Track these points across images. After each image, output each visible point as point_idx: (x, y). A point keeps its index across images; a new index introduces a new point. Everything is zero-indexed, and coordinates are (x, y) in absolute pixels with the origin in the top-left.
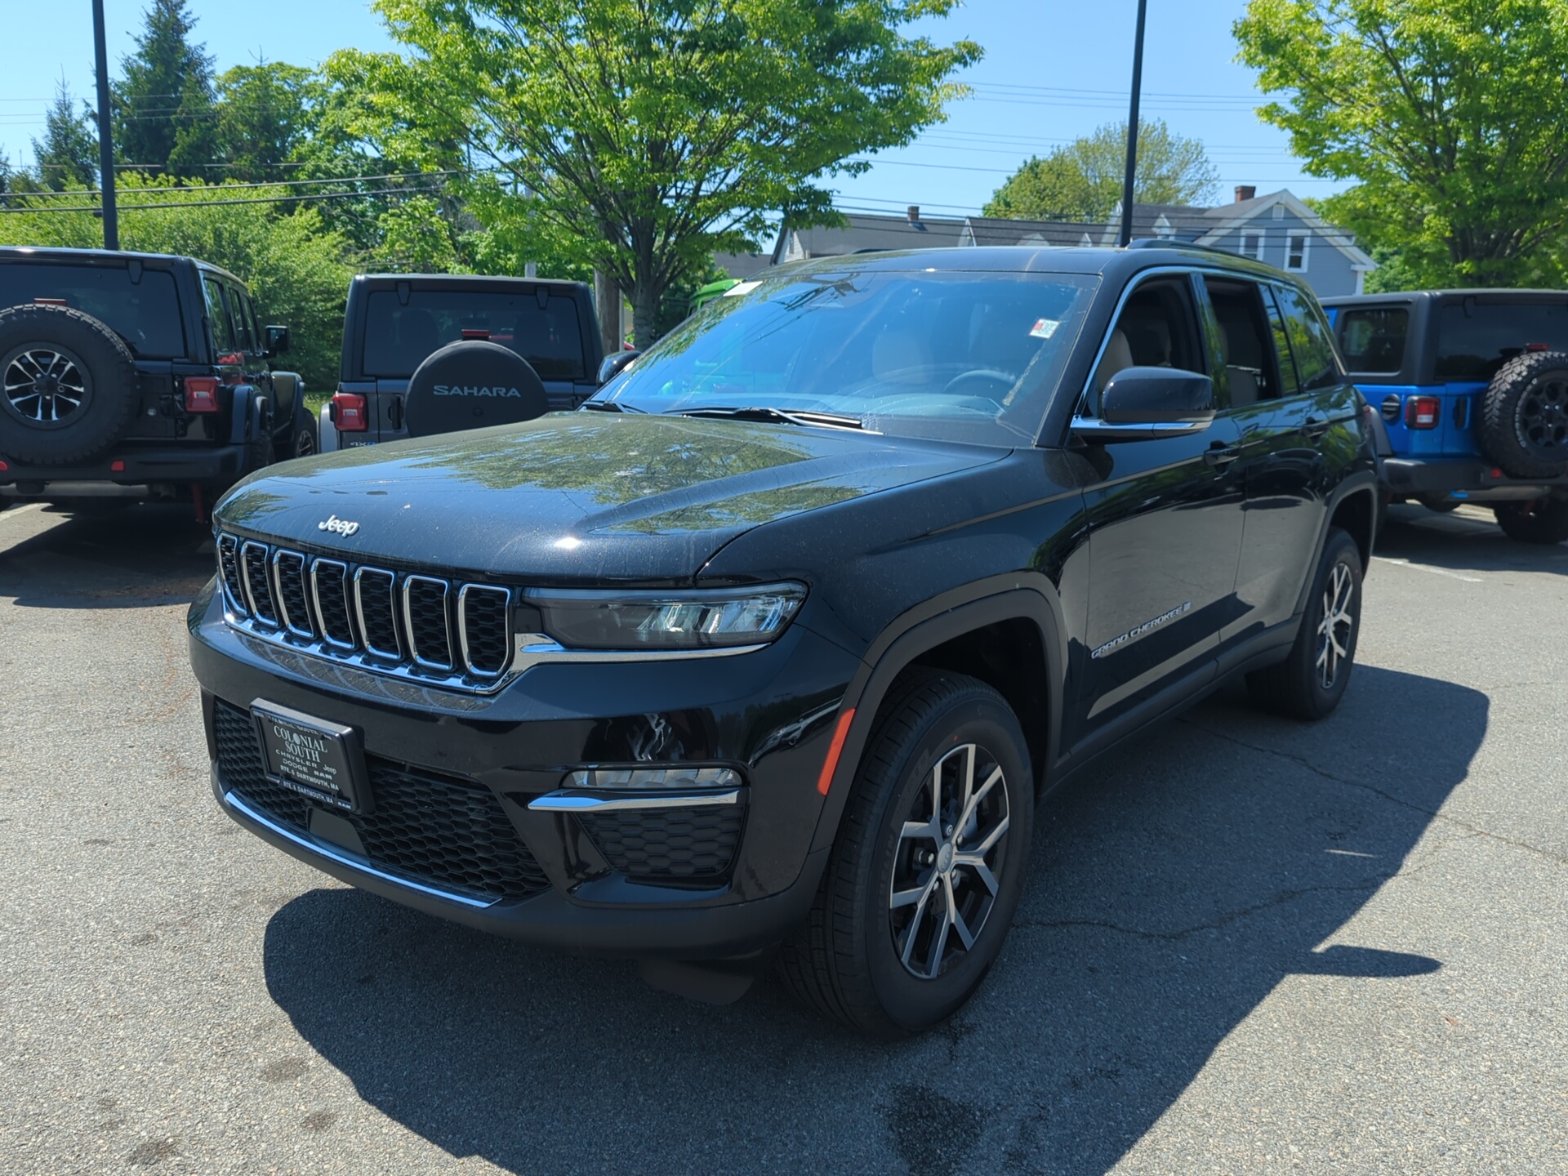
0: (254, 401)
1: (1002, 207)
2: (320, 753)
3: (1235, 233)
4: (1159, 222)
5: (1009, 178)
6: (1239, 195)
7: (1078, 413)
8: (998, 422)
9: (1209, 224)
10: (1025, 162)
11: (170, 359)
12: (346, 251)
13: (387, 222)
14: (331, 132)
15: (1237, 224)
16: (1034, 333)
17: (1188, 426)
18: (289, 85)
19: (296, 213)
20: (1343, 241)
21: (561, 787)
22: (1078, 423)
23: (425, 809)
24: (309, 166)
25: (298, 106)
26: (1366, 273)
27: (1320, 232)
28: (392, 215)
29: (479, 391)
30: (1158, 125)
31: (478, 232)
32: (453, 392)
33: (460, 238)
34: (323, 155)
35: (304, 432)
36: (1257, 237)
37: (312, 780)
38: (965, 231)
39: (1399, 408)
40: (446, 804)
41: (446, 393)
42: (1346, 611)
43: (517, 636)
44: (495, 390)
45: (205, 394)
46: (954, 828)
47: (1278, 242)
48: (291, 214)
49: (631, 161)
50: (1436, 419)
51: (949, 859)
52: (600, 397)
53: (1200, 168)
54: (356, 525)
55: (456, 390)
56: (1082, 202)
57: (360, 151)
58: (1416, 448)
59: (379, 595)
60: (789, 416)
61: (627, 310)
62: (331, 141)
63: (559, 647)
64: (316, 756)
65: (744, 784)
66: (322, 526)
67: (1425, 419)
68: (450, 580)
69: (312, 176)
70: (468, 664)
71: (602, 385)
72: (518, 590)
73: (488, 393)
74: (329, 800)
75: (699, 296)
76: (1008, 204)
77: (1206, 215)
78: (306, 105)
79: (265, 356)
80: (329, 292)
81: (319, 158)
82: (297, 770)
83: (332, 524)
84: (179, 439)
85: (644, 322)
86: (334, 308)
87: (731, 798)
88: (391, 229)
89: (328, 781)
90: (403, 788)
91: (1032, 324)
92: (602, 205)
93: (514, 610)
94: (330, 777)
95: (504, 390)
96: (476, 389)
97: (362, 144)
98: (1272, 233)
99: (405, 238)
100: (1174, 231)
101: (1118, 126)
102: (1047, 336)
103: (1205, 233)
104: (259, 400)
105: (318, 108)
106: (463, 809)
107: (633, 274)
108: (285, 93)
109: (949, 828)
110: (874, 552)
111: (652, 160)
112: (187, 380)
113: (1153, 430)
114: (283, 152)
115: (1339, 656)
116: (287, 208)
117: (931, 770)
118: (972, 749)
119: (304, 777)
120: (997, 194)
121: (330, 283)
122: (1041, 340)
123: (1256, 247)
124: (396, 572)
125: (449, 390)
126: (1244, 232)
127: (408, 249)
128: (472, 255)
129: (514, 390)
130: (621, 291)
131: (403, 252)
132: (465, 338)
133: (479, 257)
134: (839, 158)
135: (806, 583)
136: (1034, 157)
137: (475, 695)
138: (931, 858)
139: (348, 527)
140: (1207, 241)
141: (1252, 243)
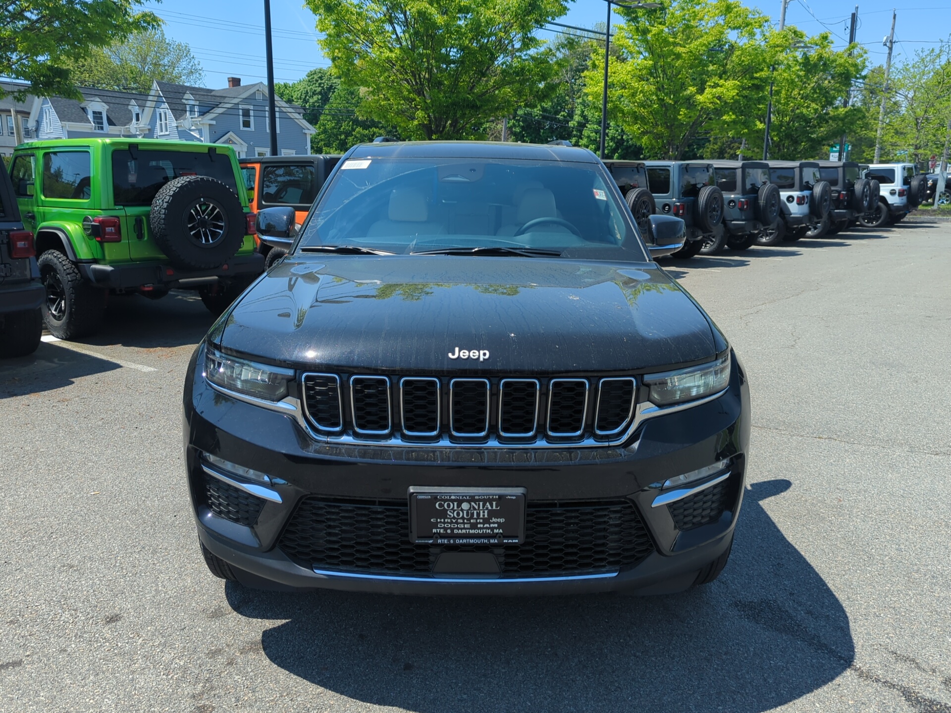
3: (236, 107)
4: (186, 96)
6: (231, 83)
9: (218, 100)
15: (236, 101)
20: (297, 116)
26: (311, 134)
27: (284, 110)
36: (248, 110)
37: (479, 532)
40: (592, 520)
47: (261, 114)
53: (190, 62)
56: (112, 77)
77: (213, 93)
90: (554, 518)
98: (257, 108)
100: (197, 103)
103: (217, 106)
119: (468, 530)
123: (249, 116)
126: (240, 107)
140: (219, 111)
141: (246, 113)
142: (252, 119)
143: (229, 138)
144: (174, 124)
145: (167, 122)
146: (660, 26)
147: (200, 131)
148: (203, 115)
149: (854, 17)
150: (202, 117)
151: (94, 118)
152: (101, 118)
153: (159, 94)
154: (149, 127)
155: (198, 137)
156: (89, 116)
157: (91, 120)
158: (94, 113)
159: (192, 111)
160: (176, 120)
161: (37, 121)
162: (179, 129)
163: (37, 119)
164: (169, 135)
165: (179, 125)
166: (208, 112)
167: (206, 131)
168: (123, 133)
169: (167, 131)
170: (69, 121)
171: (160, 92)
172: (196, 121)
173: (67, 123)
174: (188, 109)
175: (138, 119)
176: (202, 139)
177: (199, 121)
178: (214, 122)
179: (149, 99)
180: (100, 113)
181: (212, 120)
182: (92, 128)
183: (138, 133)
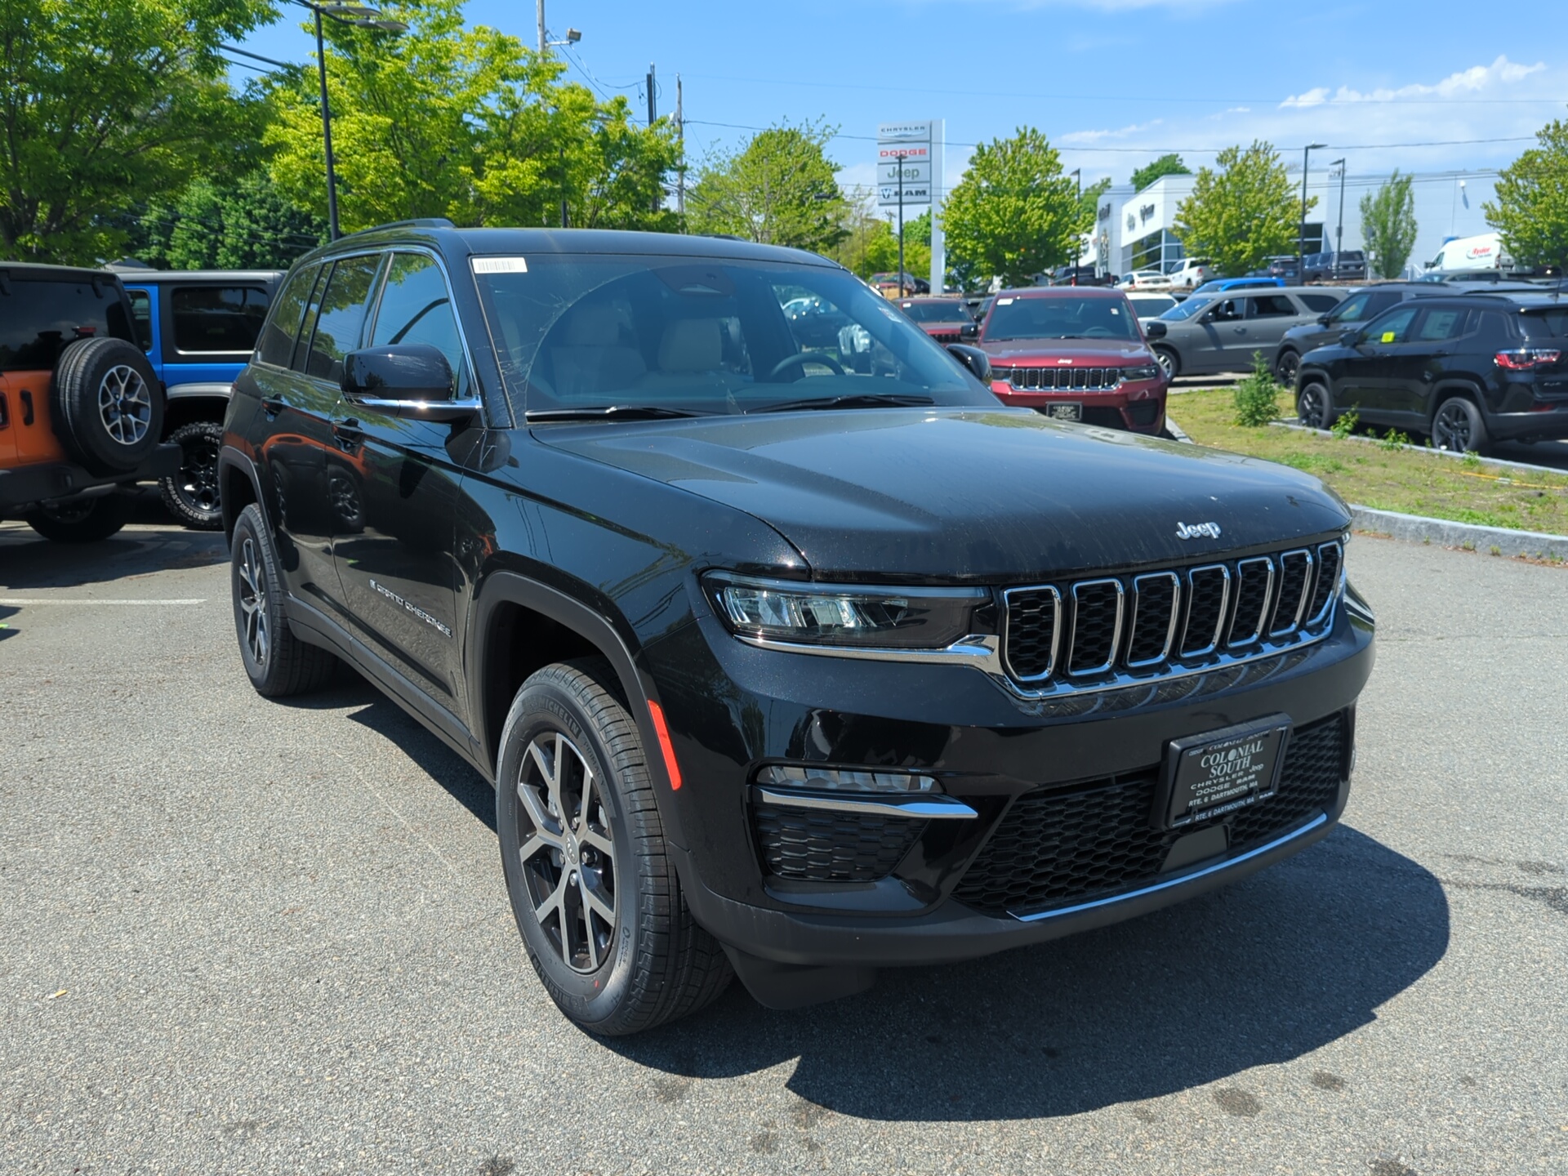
2: (1253, 755)
64: (1246, 763)
146: (396, 60)
149: (650, 79)
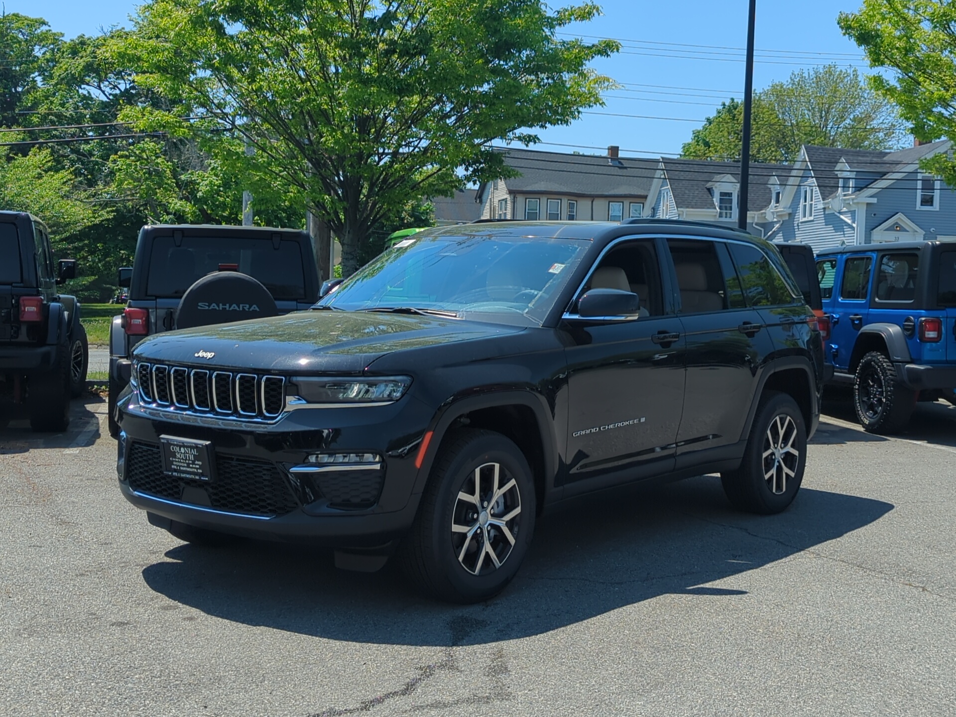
0: (63, 315)
1: (702, 147)
2: (194, 455)
3: (911, 177)
4: (839, 167)
5: (708, 119)
7: (567, 312)
8: (525, 315)
9: (887, 168)
10: (724, 105)
11: (11, 284)
12: (75, 187)
13: (116, 163)
14: (63, 79)
15: (911, 168)
16: (551, 271)
17: (623, 318)
18: (23, 34)
19: (30, 153)
21: (304, 462)
22: (566, 316)
23: (242, 477)
24: (42, 110)
25: (29, 53)
28: (121, 157)
29: (230, 307)
30: (850, 71)
31: (200, 172)
32: (211, 307)
33: (183, 177)
34: (56, 100)
35: (77, 342)
36: (932, 181)
37: (188, 469)
38: (659, 174)
39: (914, 325)
40: (252, 473)
41: (207, 308)
42: (793, 446)
43: (287, 397)
44: (241, 306)
45: (34, 309)
46: (489, 503)
48: (25, 155)
49: (342, 133)
50: (940, 335)
51: (485, 519)
52: (321, 303)
54: (213, 354)
55: (214, 306)
56: (779, 142)
57: (85, 93)
58: (927, 356)
59: (224, 383)
60: (420, 312)
61: (336, 246)
62: (63, 87)
63: (304, 402)
64: (192, 458)
65: (383, 462)
66: (196, 355)
67: (931, 334)
68: (258, 375)
69: (44, 118)
70: (264, 411)
71: (321, 298)
72: (288, 378)
73: (237, 308)
74: (197, 478)
75: (391, 239)
76: (707, 144)
77: (886, 159)
78: (38, 52)
79: (57, 283)
80: (57, 224)
81: (52, 103)
82: (180, 466)
83: (201, 354)
84: (12, 340)
85: (350, 257)
86: (62, 240)
87: (378, 467)
88: (120, 170)
89: (197, 469)
90: (233, 469)
91: (551, 265)
92: (317, 164)
93: (286, 386)
94: (198, 466)
95: (248, 306)
96: (228, 305)
97: (87, 87)
99: (132, 178)
100: (853, 175)
101: (812, 73)
102: (557, 273)
103: (881, 177)
104: (66, 313)
105: (48, 56)
106: (261, 474)
107: (342, 217)
108: (19, 42)
109: (485, 504)
110: (445, 366)
111: (359, 132)
112: (22, 298)
113: (604, 320)
114: (18, 97)
115: (787, 475)
116: (22, 149)
117: (474, 471)
118: (497, 466)
119: (184, 469)
120: (696, 134)
121: (58, 217)
122: (554, 274)
123: (933, 189)
124: (233, 373)
125: (209, 306)
127: (135, 187)
128: (193, 193)
129: (255, 306)
130: (332, 232)
131: (130, 189)
132: (220, 270)
133: (200, 194)
134: (515, 128)
135: (412, 376)
136: (733, 100)
137: (267, 424)
138: (475, 516)
139: (209, 355)
140: (883, 184)
141: (928, 185)
142: (937, 194)
143: (897, 223)
144: (821, 206)
145: (813, 202)
147: (853, 214)
148: (859, 190)
150: (858, 193)
151: (721, 201)
152: (731, 201)
153: (807, 165)
154: (790, 211)
155: (849, 222)
156: (714, 199)
157: (716, 204)
158: (722, 194)
159: (845, 187)
160: (824, 199)
161: (653, 209)
162: (827, 213)
163: (653, 206)
164: (813, 221)
165: (827, 206)
166: (866, 187)
167: (861, 214)
168: (756, 221)
169: (811, 215)
170: (687, 207)
171: (809, 164)
172: (848, 199)
173: (685, 210)
174: (841, 183)
175: (777, 201)
176: (854, 225)
177: (853, 199)
178: (874, 200)
179: (792, 175)
180: (730, 194)
181: (871, 197)
182: (716, 216)
183: (775, 220)
